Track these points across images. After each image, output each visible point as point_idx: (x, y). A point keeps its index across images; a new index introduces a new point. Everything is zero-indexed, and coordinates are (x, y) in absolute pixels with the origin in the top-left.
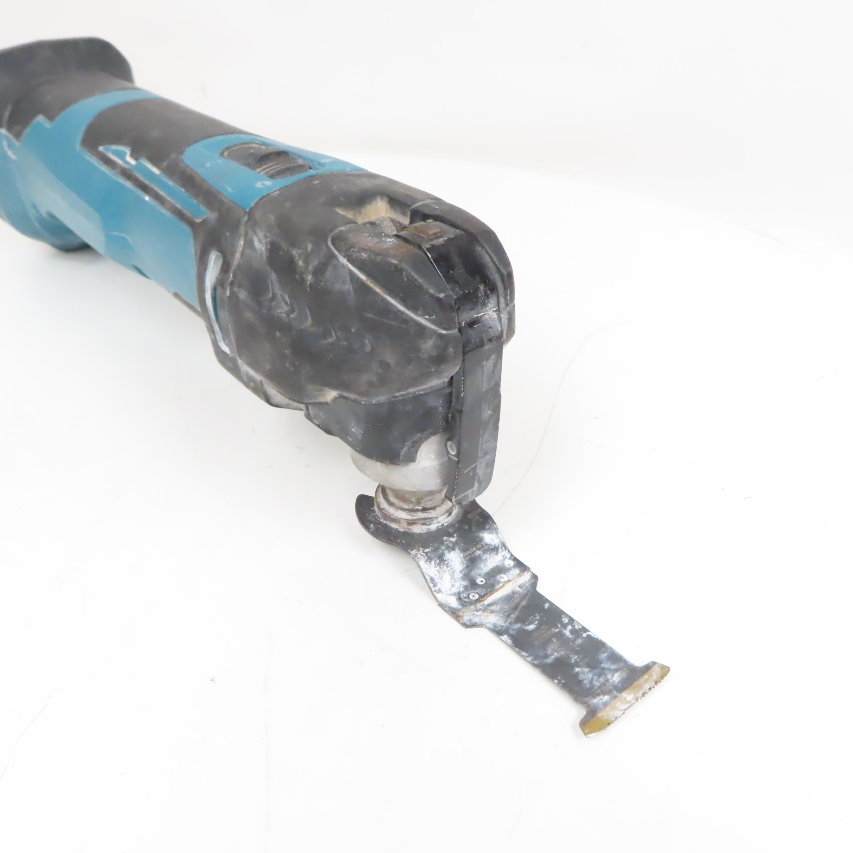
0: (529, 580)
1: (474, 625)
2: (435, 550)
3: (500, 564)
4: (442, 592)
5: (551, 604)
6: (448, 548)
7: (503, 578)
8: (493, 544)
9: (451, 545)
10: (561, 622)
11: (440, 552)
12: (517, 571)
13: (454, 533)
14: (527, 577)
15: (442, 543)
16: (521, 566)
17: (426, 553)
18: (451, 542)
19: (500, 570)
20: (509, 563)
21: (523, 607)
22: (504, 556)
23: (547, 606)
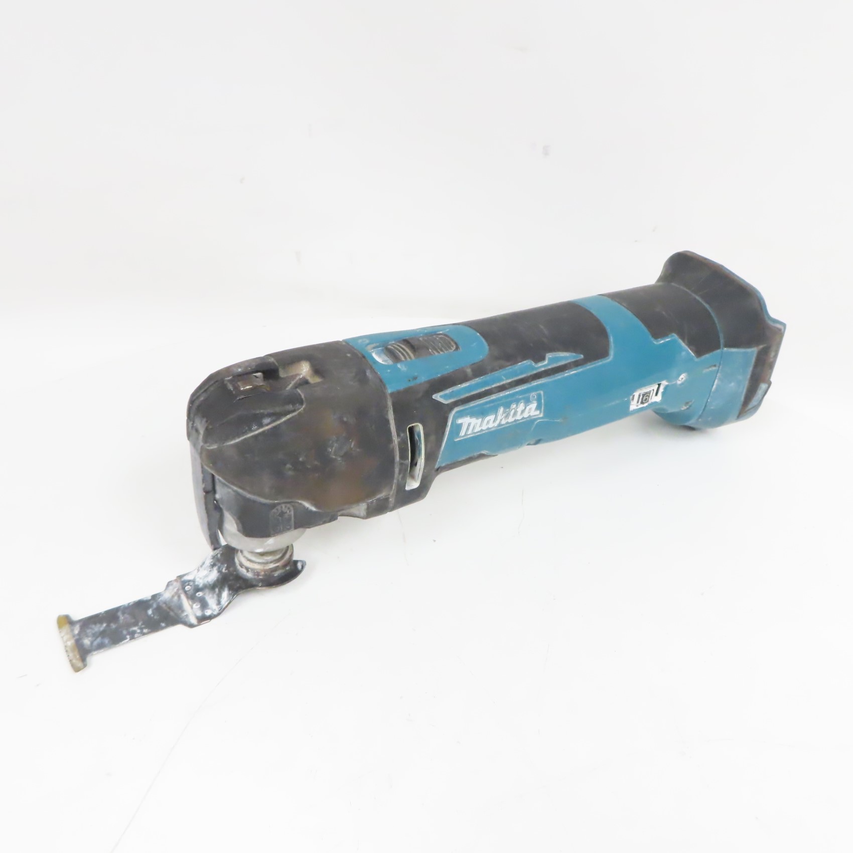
0: (190, 622)
1: (168, 585)
2: (218, 560)
3: (210, 607)
4: (198, 572)
5: (163, 628)
6: (219, 568)
7: (196, 606)
8: (222, 600)
9: (221, 569)
10: (145, 628)
11: (217, 563)
12: (199, 614)
13: (229, 571)
14: (193, 620)
15: (222, 564)
16: (203, 619)
17: (217, 555)
18: (222, 569)
19: (204, 605)
20: (208, 613)
21: (168, 613)
22: (215, 610)
23: (163, 625)
